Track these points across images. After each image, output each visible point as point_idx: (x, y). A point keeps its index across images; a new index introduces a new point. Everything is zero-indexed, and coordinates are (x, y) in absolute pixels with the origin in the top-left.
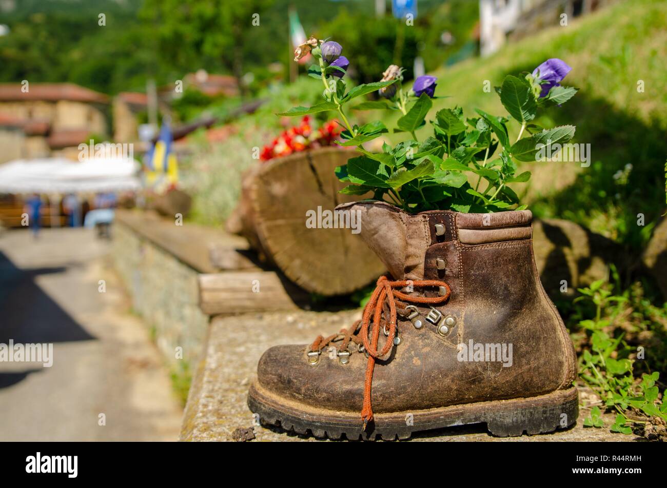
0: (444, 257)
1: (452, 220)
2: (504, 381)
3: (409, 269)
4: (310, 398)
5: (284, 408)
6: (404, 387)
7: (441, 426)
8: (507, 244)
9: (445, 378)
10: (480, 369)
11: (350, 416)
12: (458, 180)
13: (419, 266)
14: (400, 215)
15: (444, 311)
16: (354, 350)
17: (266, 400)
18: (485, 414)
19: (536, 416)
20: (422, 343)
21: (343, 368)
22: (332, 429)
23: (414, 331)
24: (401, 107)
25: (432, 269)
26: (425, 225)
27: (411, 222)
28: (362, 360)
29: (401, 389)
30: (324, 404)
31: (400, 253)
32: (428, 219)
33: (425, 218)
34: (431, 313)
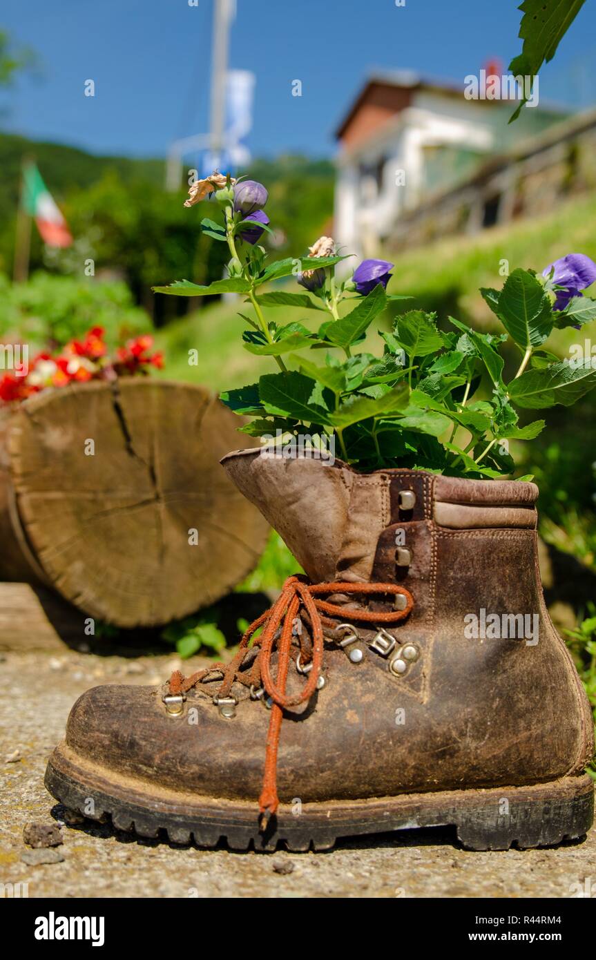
0: (410, 545)
1: (427, 486)
2: (490, 756)
3: (346, 564)
4: (168, 774)
5: (118, 790)
6: (331, 760)
7: (384, 829)
8: (505, 533)
9: (399, 746)
10: (454, 733)
11: (235, 806)
12: (435, 424)
13: (365, 559)
14: (342, 473)
15: (399, 636)
16: (241, 696)
17: (86, 777)
18: (454, 811)
19: (534, 817)
20: (361, 688)
21: (227, 725)
22: (203, 829)
23: (348, 667)
24: (332, 306)
25: (387, 565)
26: (384, 493)
27: (361, 485)
28: (258, 713)
29: (326, 762)
30: (192, 785)
31: (335, 536)
32: (389, 482)
33: (385, 480)
34: (379, 637)
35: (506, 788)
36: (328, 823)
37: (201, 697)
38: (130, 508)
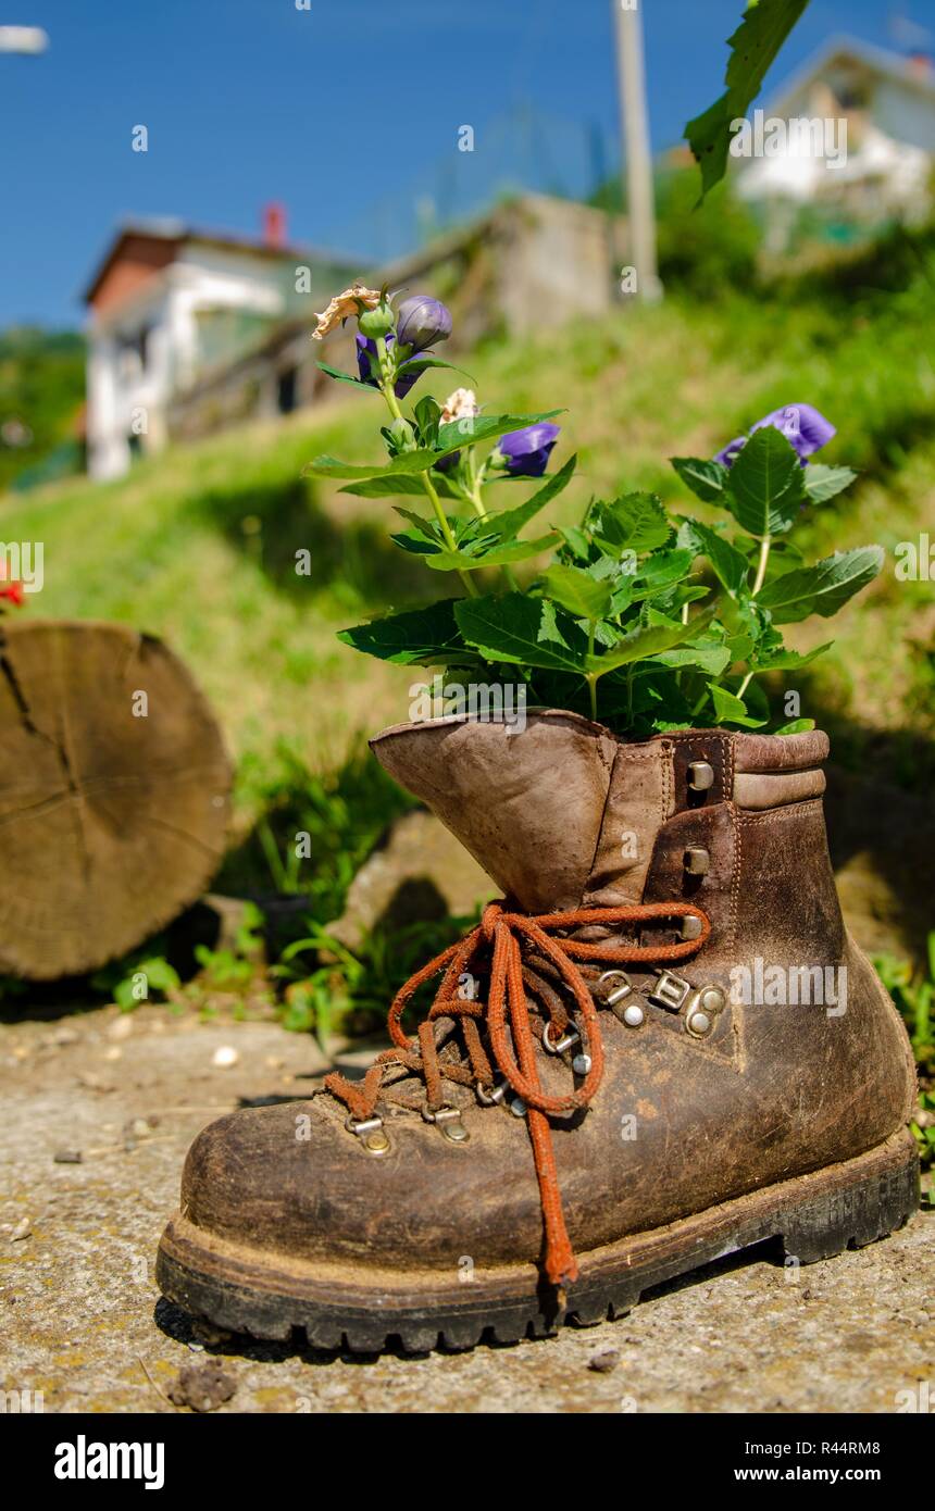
0: (705, 842)
1: (727, 752)
2: (824, 1129)
3: (603, 880)
4: (391, 1249)
5: (312, 1288)
6: (631, 1180)
7: (699, 1263)
9: (718, 1141)
10: (785, 1107)
11: (500, 1277)
13: (634, 870)
14: (600, 743)
15: (694, 978)
17: (250, 1275)
18: (778, 1216)
19: (870, 1200)
20: (649, 1063)
21: (465, 1154)
22: (457, 1323)
23: (624, 1035)
24: (472, 492)
25: (670, 875)
26: (666, 767)
27: (633, 759)
28: (503, 1126)
29: (624, 1184)
30: (431, 1259)
31: (583, 840)
32: (674, 750)
33: (667, 748)
34: (663, 984)
35: (831, 1167)
36: (629, 1274)
37: (400, 1113)
38: (37, 807)
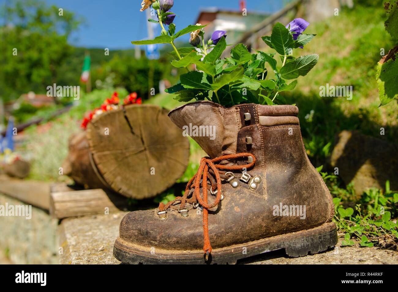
1: (255, 110)
2: (295, 218)
3: (225, 147)
4: (164, 243)
5: (144, 253)
6: (231, 228)
7: (256, 254)
8: (288, 127)
9: (258, 219)
11: (193, 252)
12: (254, 86)
13: (233, 144)
14: (219, 109)
15: (252, 174)
16: (189, 208)
17: (130, 249)
19: (315, 241)
20: (239, 197)
21: (185, 220)
23: (232, 189)
25: (243, 145)
26: (238, 115)
27: (228, 113)
28: (197, 213)
29: (229, 229)
30: (174, 246)
31: (219, 137)
32: (239, 110)
33: (237, 109)
34: (243, 176)
35: (302, 231)
36: (233, 255)
37: (173, 210)
38: (136, 154)
